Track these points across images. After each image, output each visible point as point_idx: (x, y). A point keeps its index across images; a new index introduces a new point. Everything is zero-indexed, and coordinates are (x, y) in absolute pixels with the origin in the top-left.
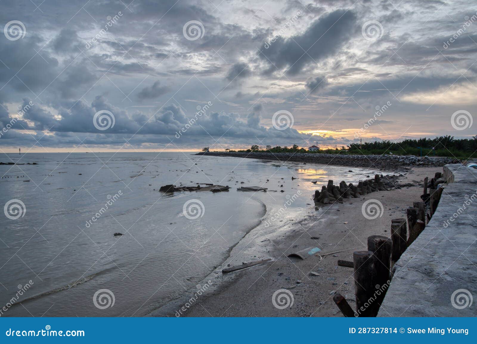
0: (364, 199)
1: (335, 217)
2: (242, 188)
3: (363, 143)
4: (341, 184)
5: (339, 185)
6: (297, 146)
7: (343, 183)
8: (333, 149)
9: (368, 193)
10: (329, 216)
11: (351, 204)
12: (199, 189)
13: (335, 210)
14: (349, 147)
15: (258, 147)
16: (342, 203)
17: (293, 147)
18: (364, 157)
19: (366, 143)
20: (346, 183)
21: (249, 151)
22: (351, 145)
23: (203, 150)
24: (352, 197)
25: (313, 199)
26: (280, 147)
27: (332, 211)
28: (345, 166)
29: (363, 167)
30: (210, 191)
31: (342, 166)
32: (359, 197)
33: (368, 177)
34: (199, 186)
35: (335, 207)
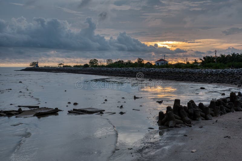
0: (217, 121)
1: (181, 144)
2: (74, 110)
3: (218, 55)
4: (188, 104)
5: (186, 106)
6: (143, 60)
7: (191, 103)
8: (184, 62)
9: (221, 114)
10: (174, 143)
11: (201, 127)
12: (20, 113)
13: (182, 134)
14: (202, 60)
15: (97, 61)
16: (191, 126)
17: (138, 61)
18: (219, 71)
19: (222, 56)
20: (195, 102)
21: (86, 66)
22: (204, 58)
23: (31, 65)
24: (203, 120)
25: (157, 121)
26: (123, 61)
27: (179, 136)
28: (197, 82)
29: (218, 83)
30: (34, 116)
31: (194, 82)
32: (211, 119)
33: (224, 94)
34: (20, 110)
35: (182, 131)
